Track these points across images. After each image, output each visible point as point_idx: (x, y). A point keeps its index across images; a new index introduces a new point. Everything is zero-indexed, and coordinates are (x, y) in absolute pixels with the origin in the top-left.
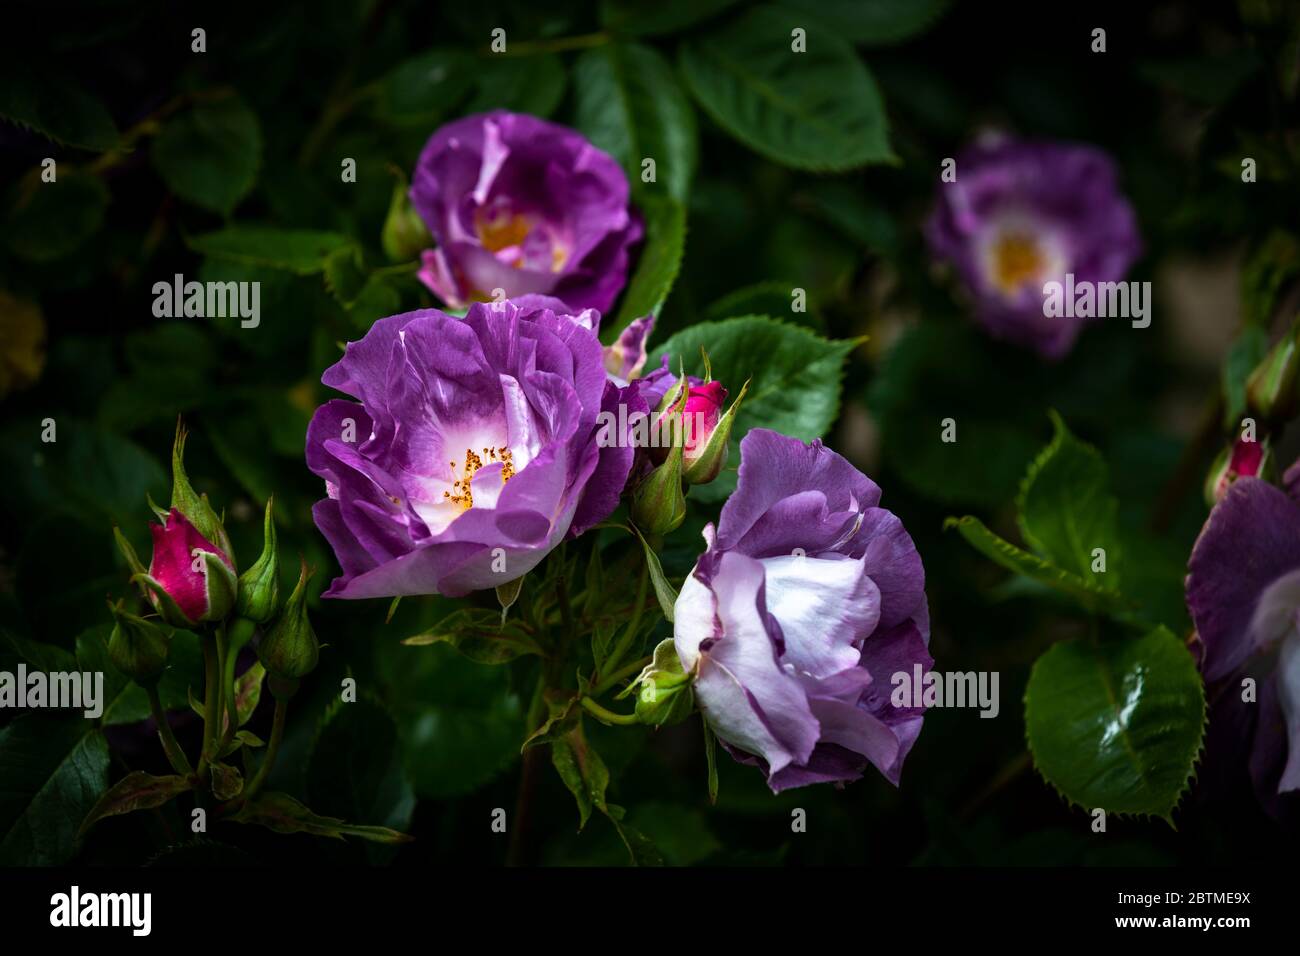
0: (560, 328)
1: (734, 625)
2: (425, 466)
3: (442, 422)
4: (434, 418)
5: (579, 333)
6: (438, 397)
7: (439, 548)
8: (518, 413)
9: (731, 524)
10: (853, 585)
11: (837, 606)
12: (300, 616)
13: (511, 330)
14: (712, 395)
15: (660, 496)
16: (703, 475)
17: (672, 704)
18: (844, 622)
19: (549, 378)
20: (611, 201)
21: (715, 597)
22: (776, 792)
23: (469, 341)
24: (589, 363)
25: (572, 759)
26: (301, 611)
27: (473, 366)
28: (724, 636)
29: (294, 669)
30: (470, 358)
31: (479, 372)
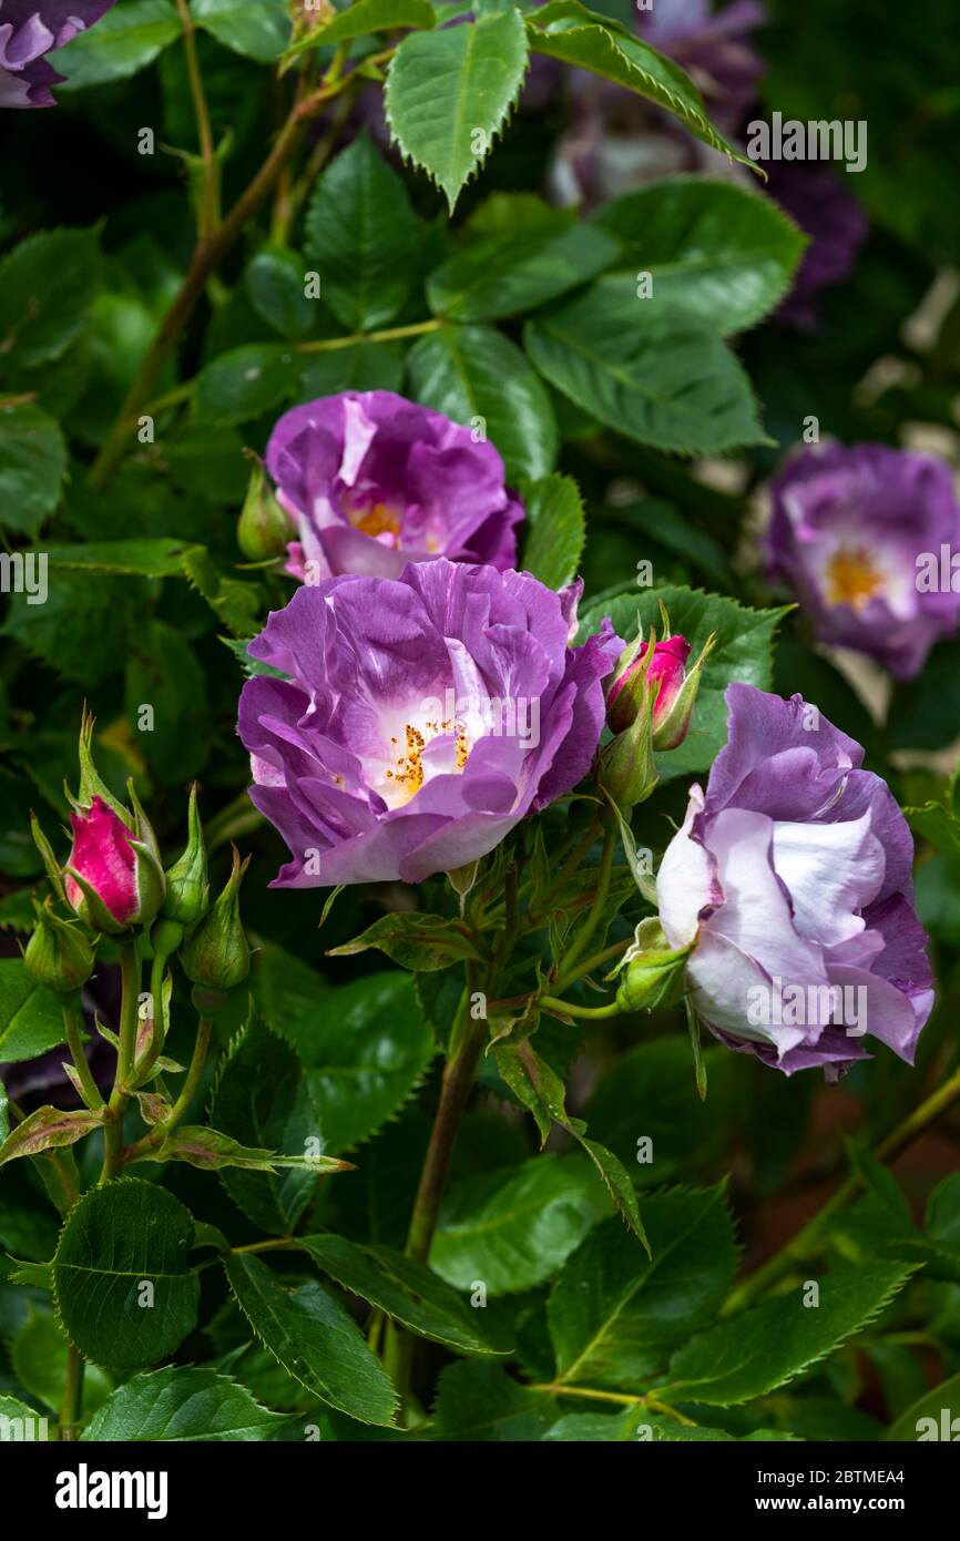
0: (505, 584)
1: (734, 892)
2: (362, 744)
3: (375, 697)
4: (367, 692)
5: (529, 587)
6: (371, 668)
7: (401, 821)
8: (466, 679)
9: (722, 783)
10: (857, 844)
11: (838, 870)
12: (232, 918)
13: (449, 591)
14: (675, 649)
15: (632, 760)
16: (670, 739)
17: (668, 982)
18: (847, 886)
19: (510, 631)
20: (486, 481)
21: (712, 860)
22: (788, 1074)
23: (409, 602)
24: (545, 618)
25: (523, 1071)
26: (233, 911)
27: (413, 630)
28: (725, 902)
29: (225, 979)
30: (411, 621)
31: (420, 636)
